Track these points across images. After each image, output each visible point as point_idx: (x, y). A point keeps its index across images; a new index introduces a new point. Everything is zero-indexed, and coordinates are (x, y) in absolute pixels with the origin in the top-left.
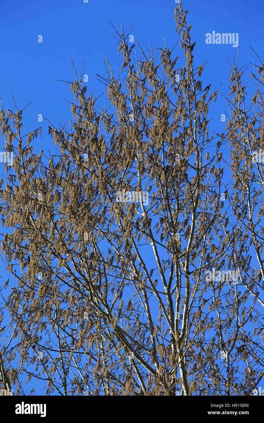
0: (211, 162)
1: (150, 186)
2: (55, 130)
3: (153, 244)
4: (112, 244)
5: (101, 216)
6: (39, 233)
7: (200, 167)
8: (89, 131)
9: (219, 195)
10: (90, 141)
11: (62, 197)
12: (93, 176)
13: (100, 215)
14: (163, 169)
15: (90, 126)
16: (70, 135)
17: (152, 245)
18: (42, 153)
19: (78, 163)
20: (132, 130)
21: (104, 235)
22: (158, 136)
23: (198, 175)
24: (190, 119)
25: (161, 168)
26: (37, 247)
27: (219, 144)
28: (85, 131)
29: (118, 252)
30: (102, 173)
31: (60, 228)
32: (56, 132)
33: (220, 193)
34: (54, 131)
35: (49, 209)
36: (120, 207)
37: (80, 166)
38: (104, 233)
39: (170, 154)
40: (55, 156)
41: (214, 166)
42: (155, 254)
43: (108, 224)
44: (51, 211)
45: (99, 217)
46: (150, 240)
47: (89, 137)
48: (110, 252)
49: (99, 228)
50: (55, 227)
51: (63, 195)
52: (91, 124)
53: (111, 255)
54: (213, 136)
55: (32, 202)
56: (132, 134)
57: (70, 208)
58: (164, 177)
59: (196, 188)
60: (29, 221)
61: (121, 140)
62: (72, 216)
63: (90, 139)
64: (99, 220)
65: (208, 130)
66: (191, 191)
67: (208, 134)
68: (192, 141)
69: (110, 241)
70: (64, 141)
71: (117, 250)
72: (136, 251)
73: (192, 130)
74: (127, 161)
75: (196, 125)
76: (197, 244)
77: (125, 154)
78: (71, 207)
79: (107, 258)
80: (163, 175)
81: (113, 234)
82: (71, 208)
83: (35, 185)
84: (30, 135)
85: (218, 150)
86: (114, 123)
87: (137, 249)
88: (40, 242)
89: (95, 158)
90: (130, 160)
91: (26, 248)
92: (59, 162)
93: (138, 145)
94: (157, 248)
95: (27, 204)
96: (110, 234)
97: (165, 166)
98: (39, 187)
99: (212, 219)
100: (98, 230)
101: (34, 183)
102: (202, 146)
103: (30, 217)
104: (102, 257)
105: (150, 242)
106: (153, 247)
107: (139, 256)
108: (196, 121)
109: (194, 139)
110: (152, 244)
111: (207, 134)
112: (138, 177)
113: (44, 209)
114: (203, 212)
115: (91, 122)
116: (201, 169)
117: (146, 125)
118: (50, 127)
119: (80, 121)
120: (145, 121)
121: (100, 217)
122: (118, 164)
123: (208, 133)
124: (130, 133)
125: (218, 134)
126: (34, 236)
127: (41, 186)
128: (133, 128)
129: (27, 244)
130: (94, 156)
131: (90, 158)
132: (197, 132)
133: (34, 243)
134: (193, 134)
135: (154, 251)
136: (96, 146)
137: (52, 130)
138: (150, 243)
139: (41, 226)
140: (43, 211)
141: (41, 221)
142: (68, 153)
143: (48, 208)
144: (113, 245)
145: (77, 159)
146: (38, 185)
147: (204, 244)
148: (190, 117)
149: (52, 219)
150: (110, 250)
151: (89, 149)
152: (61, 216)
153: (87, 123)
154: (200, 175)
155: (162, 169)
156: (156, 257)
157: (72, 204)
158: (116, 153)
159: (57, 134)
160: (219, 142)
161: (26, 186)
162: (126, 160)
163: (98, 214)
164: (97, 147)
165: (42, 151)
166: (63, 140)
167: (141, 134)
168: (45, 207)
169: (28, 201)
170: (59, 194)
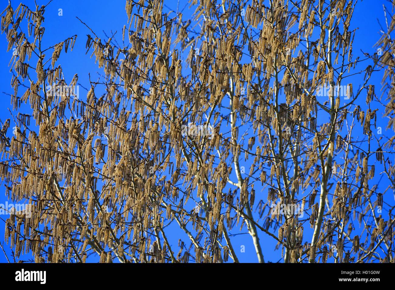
0: (354, 99)
1: (252, 138)
2: (98, 41)
3: (254, 234)
4: (187, 232)
5: (171, 184)
6: (68, 209)
7: (336, 108)
8: (155, 43)
9: (368, 154)
10: (156, 60)
11: (108, 151)
12: (160, 117)
13: (169, 182)
14: (276, 109)
15: (156, 37)
16: (121, 51)
17: (251, 236)
18: (76, 78)
19: (135, 95)
20: (226, 44)
21: (175, 216)
22: (268, 54)
23: (332, 120)
24: (322, 27)
25: (272, 107)
26: (64, 231)
27: (370, 69)
28: (147, 44)
29: (197, 244)
30: (174, 113)
31: (104, 201)
32: (100, 44)
33: (369, 151)
34: (96, 43)
35: (86, 169)
36: (204, 169)
37: (138, 100)
38: (175, 212)
39: (288, 84)
40: (97, 83)
41: (359, 107)
42: (257, 251)
43: (182, 198)
44: (90, 173)
45: (167, 185)
46: (249, 227)
47: (154, 54)
48: (182, 245)
49: (167, 204)
50: (96, 199)
51: (110, 147)
52: (158, 32)
53: (184, 250)
54: (359, 58)
55: (58, 156)
56: (226, 50)
57: (120, 167)
58: (277, 121)
59: (329, 141)
60: (52, 188)
61: (206, 61)
62: (125, 182)
63: (157, 57)
64: (166, 191)
65: (351, 46)
66: (320, 147)
67: (351, 53)
68: (325, 64)
69: (184, 226)
70: (113, 59)
71: (195, 242)
72: (227, 243)
73: (324, 46)
74: (217, 96)
75: (331, 38)
76: (330, 234)
77: (212, 83)
78: (123, 166)
79: (178, 254)
80: (275, 119)
81: (190, 215)
82: (123, 168)
83: (64, 130)
84: (57, 46)
85: (367, 81)
86: (193, 34)
87: (228, 240)
88: (70, 223)
89: (163, 88)
90: (221, 94)
91: (46, 234)
92: (104, 95)
93: (235, 68)
94: (260, 241)
95: (49, 161)
96: (185, 214)
97: (279, 104)
98: (72, 133)
99: (355, 193)
100: (165, 208)
101: (62, 127)
102: (341, 73)
103: (55, 183)
104: (171, 252)
105: (250, 230)
106: (254, 239)
107: (233, 252)
108: (331, 32)
109: (327, 61)
110: (252, 233)
111: (349, 52)
112: (232, 123)
113: (79, 168)
114: (341, 184)
115: (158, 29)
116: (338, 111)
117: (248, 37)
118: (89, 36)
119: (140, 28)
120: (246, 30)
121: (170, 187)
122: (201, 100)
123: (351, 51)
124: (223, 48)
125: (368, 54)
126: (61, 214)
127: (75, 130)
128: (228, 40)
129: (47, 228)
130: (162, 86)
131: (155, 88)
132: (332, 50)
133: (60, 225)
134: (325, 54)
135: (256, 246)
136: (166, 69)
137: (93, 41)
138: (249, 232)
139: (72, 197)
140: (76, 171)
141: (73, 188)
142: (119, 80)
143: (84, 167)
144: (190, 233)
145: (133, 90)
146: (70, 129)
147: (341, 236)
148: (322, 25)
149: (91, 186)
150: (183, 243)
151: (154, 74)
152: (107, 181)
153: (152, 31)
154: (335, 120)
155: (274, 108)
156: (259, 256)
157: (125, 162)
158: (198, 82)
159: (101, 47)
160: (370, 66)
161: (49, 131)
162: (214, 93)
163: (166, 181)
164: (168, 70)
165: (77, 76)
166: (110, 58)
167: (239, 51)
168: (81, 167)
169: (52, 155)
170: (103, 147)
